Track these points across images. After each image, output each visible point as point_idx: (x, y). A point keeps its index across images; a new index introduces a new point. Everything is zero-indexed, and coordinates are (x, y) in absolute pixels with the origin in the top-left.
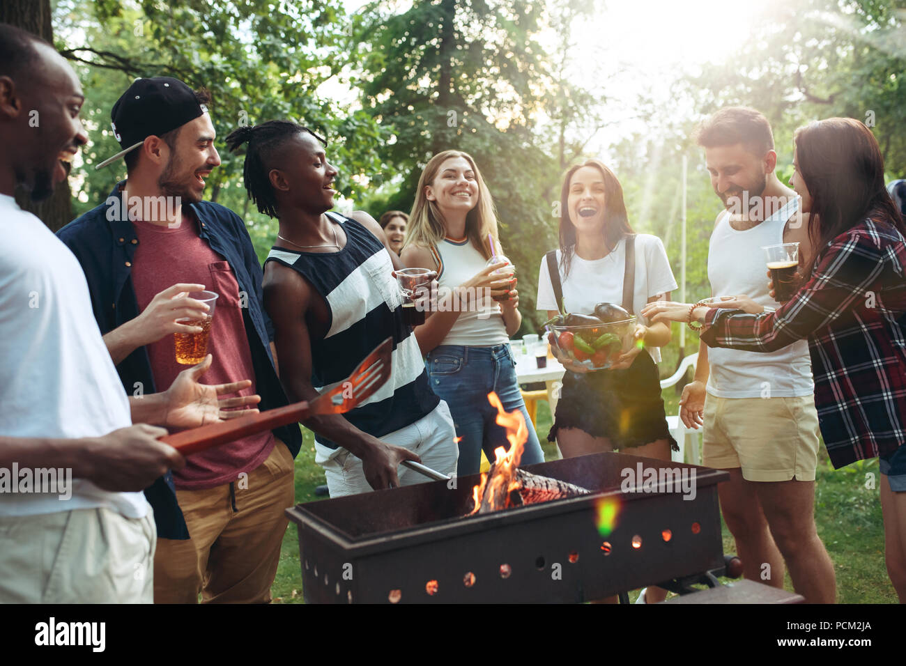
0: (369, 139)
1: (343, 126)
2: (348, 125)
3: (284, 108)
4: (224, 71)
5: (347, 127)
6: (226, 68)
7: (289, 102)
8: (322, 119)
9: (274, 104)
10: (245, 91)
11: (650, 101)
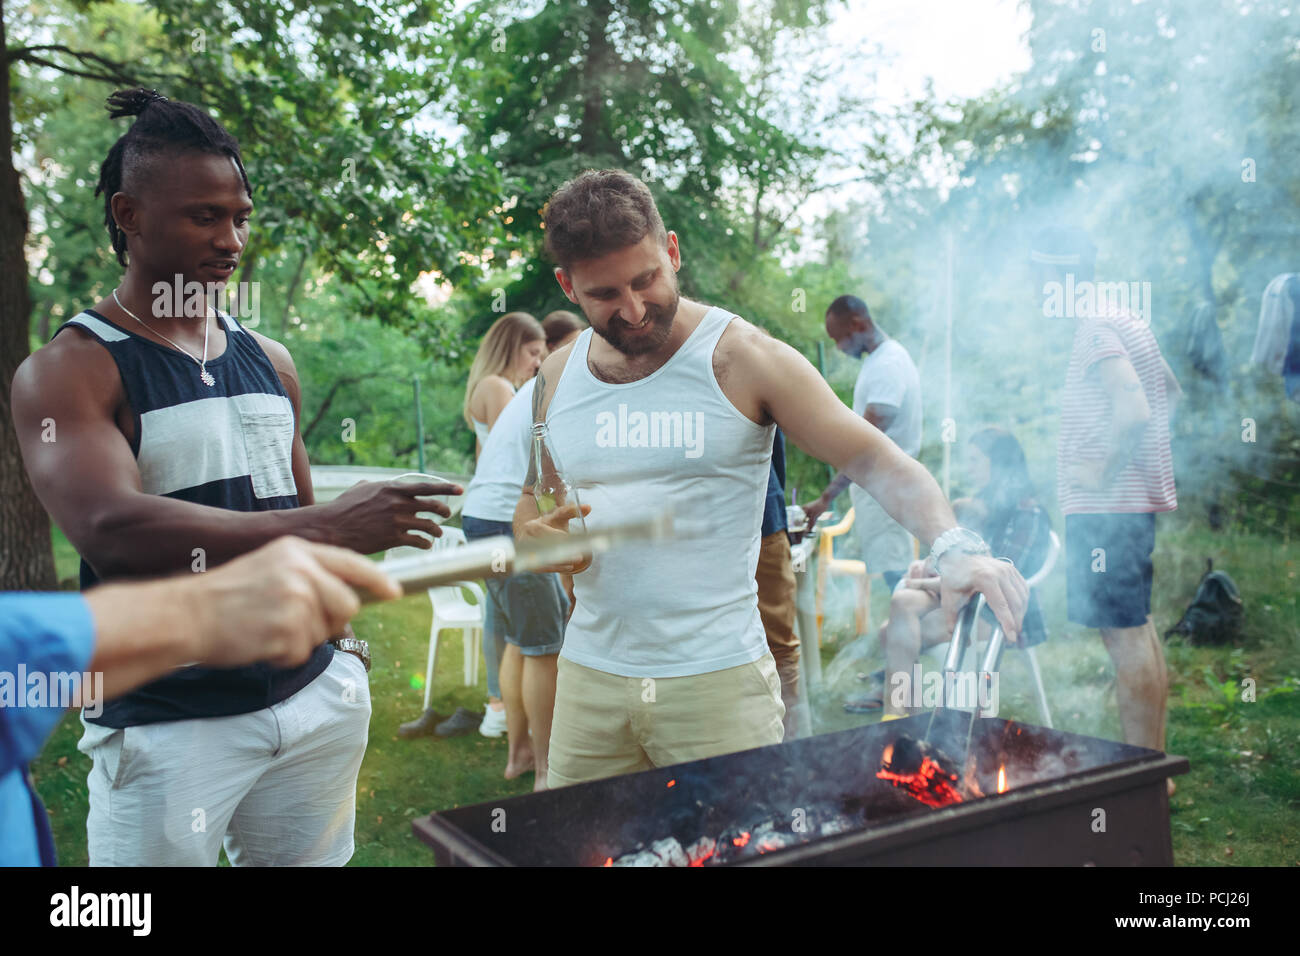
0: (488, 197)
1: (450, 177)
2: (459, 174)
3: (363, 144)
4: (271, 85)
5: (457, 177)
6: (275, 82)
7: (371, 136)
8: (420, 163)
9: (349, 139)
10: (302, 119)
11: (883, 156)
